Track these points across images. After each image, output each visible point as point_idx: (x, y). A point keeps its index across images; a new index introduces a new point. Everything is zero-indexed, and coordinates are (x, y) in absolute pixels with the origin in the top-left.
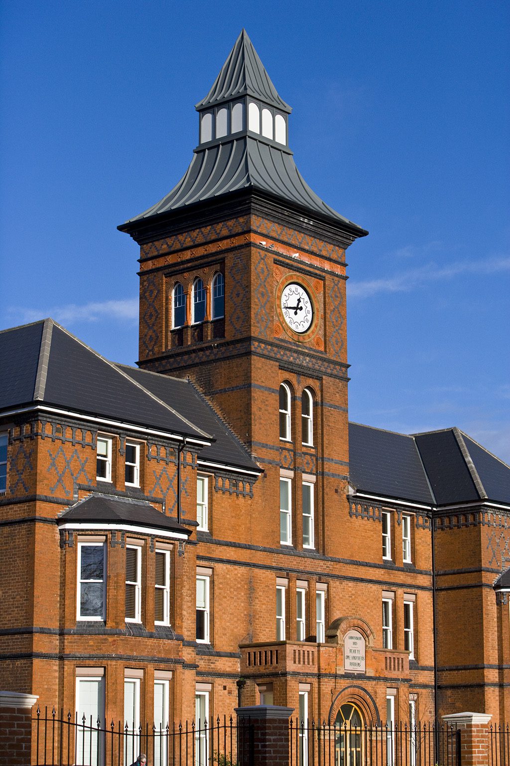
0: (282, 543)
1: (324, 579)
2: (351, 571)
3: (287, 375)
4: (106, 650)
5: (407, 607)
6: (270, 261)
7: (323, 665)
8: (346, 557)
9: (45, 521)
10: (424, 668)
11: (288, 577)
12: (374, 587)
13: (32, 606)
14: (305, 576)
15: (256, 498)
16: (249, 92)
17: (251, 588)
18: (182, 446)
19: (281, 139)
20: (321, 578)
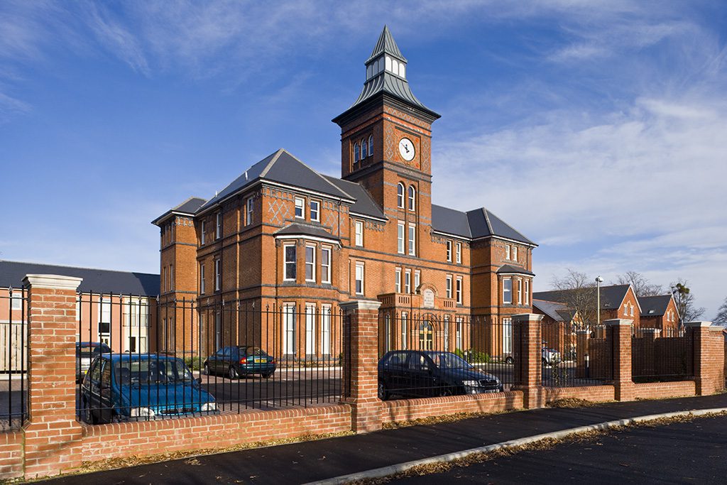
0: (399, 252)
1: (419, 268)
2: (432, 265)
3: (401, 179)
4: (296, 294)
5: (458, 282)
6: (393, 127)
7: (413, 304)
8: (430, 259)
9: (267, 235)
10: (466, 307)
11: (401, 267)
12: (443, 272)
13: (261, 274)
14: (409, 267)
15: (386, 231)
16: (386, 51)
17: (383, 271)
18: (340, 203)
19: (402, 75)
20: (417, 268)
